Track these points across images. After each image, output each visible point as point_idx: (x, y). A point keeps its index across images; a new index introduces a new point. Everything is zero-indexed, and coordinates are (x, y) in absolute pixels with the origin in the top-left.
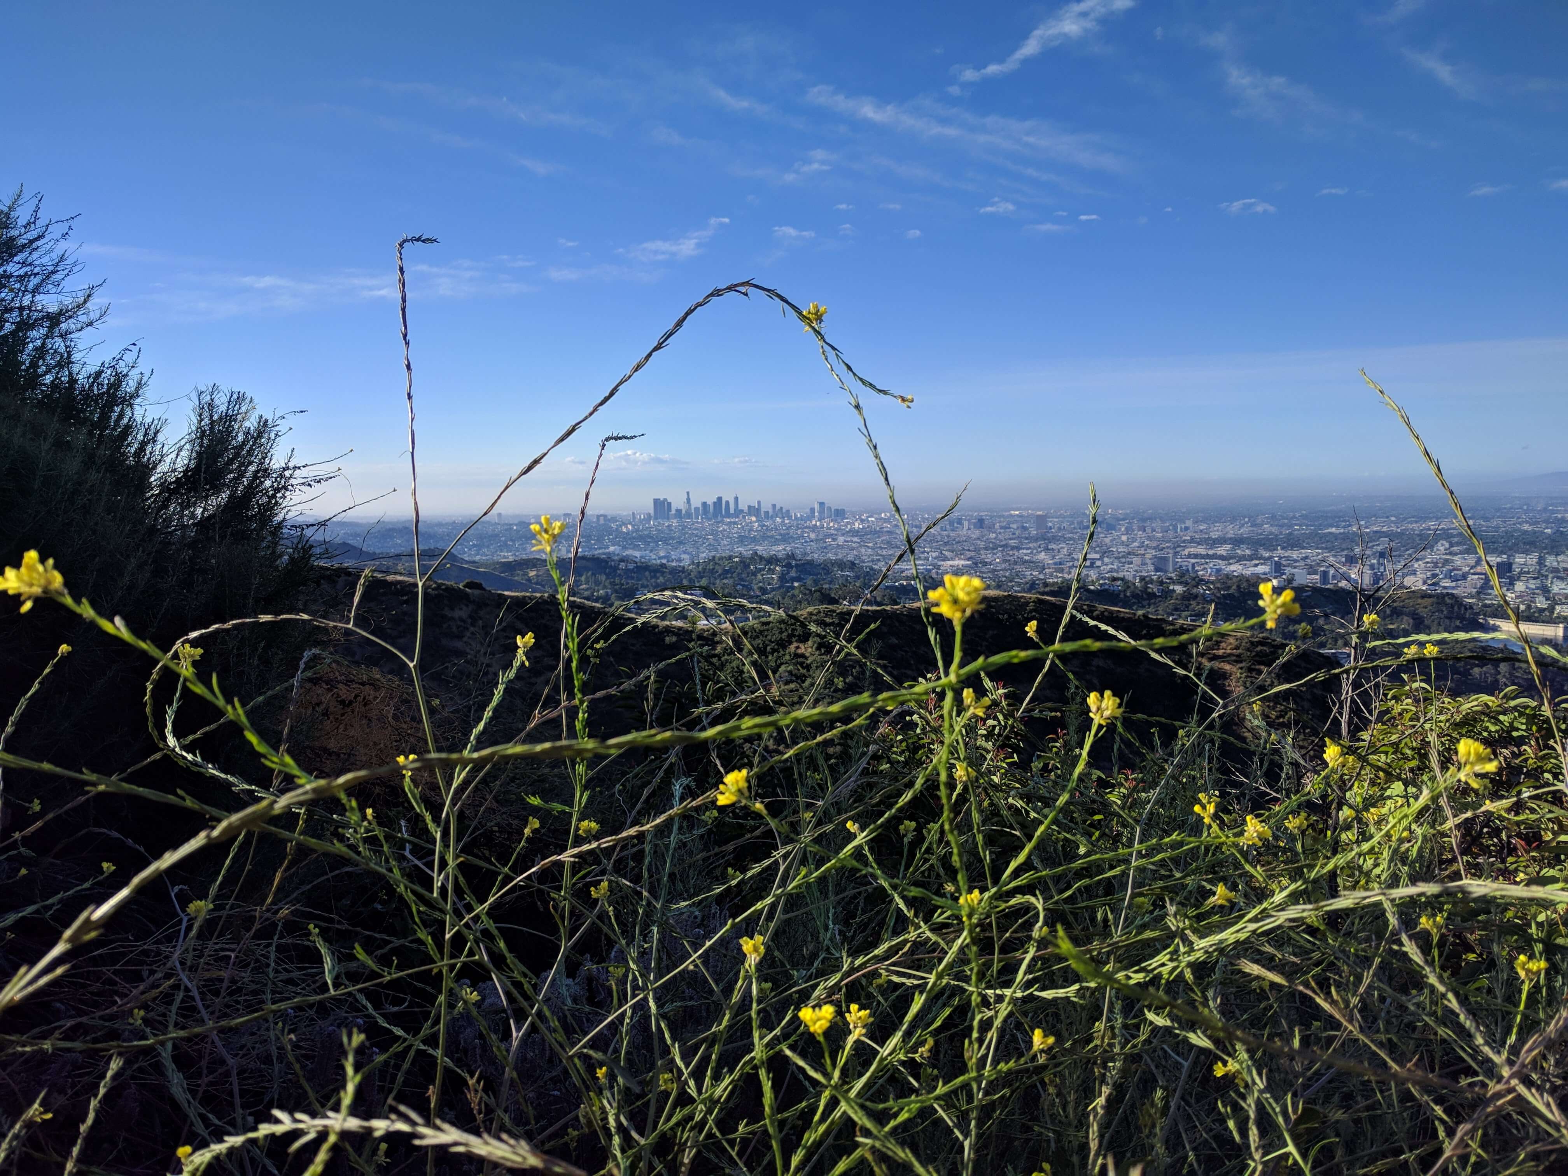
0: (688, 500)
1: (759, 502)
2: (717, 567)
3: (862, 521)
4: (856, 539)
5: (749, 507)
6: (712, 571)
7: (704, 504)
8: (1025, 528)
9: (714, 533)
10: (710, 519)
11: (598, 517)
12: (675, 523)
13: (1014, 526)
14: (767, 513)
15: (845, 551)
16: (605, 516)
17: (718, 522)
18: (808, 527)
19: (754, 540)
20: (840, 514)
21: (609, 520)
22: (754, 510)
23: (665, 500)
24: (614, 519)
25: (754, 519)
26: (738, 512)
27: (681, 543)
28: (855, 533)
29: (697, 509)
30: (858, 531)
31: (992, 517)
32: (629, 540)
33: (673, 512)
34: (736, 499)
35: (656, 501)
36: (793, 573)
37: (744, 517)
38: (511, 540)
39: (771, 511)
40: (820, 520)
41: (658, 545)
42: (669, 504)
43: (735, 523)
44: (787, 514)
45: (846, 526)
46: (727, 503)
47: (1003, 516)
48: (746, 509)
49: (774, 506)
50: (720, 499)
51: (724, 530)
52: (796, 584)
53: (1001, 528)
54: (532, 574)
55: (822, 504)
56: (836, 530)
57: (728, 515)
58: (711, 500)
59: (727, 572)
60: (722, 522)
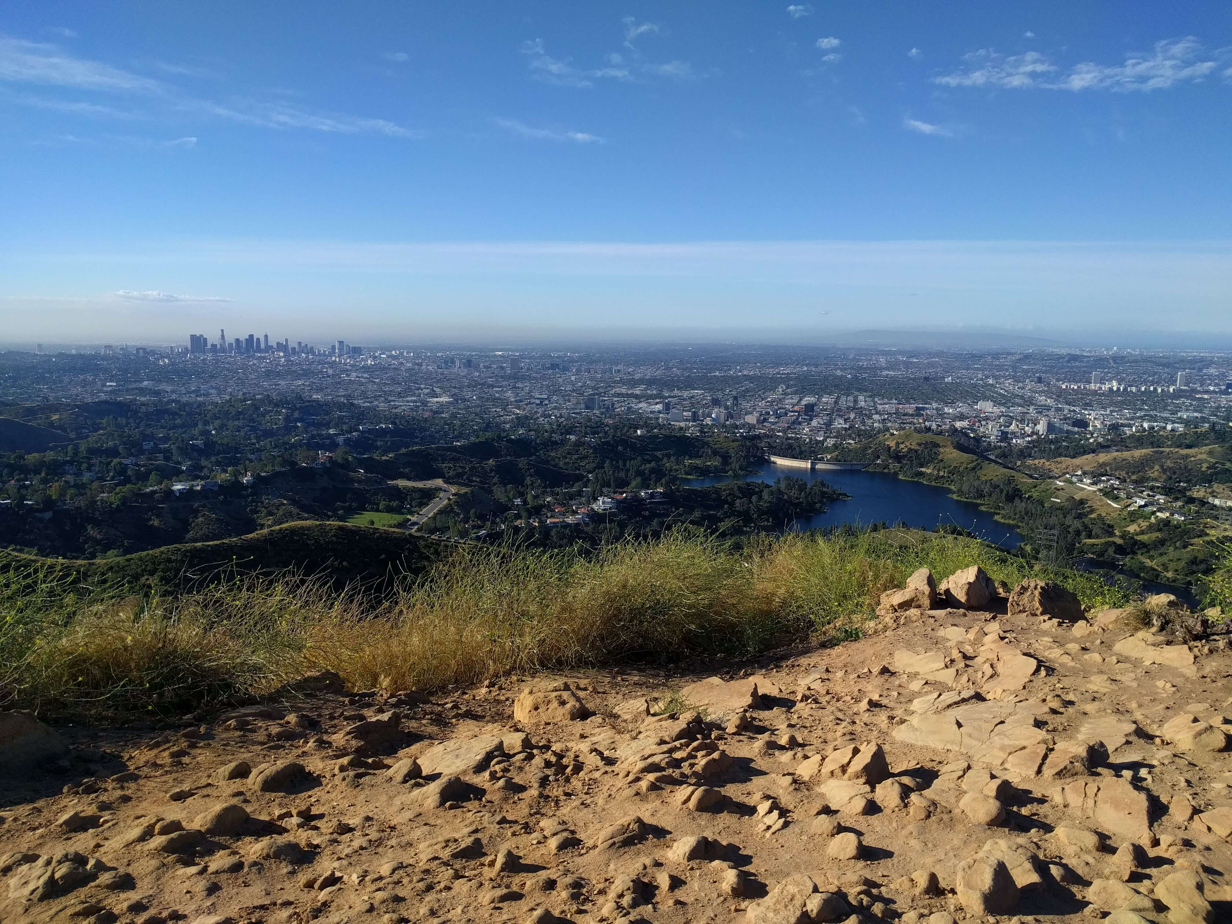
0: (223, 336)
1: (286, 340)
2: (231, 409)
3: (375, 358)
4: (366, 375)
5: (278, 344)
6: (227, 413)
7: (237, 340)
8: (502, 368)
9: (245, 367)
10: (242, 354)
11: (138, 350)
12: (210, 356)
13: (495, 366)
14: (294, 349)
15: (355, 386)
16: (144, 349)
17: (250, 357)
18: (329, 363)
19: (278, 374)
20: (356, 351)
21: (148, 353)
22: (281, 347)
23: (202, 336)
24: (153, 352)
25: (282, 354)
26: (269, 348)
27: (212, 377)
28: (366, 369)
29: (230, 345)
30: (369, 368)
31: (480, 357)
32: (163, 375)
33: (209, 346)
34: (266, 337)
35: (193, 337)
36: (296, 415)
37: (273, 352)
38: (49, 372)
39: (297, 346)
40: (339, 356)
41: (190, 379)
42: (205, 340)
43: (264, 358)
44: (311, 351)
45: (360, 362)
46: (258, 339)
47: (488, 356)
48: (275, 346)
49: (300, 343)
50: (251, 336)
51: (254, 364)
52: (299, 424)
53: (485, 367)
54: (55, 417)
55: (341, 343)
56: (352, 366)
57: (259, 350)
58: (243, 337)
59: (240, 413)
60: (253, 357)
